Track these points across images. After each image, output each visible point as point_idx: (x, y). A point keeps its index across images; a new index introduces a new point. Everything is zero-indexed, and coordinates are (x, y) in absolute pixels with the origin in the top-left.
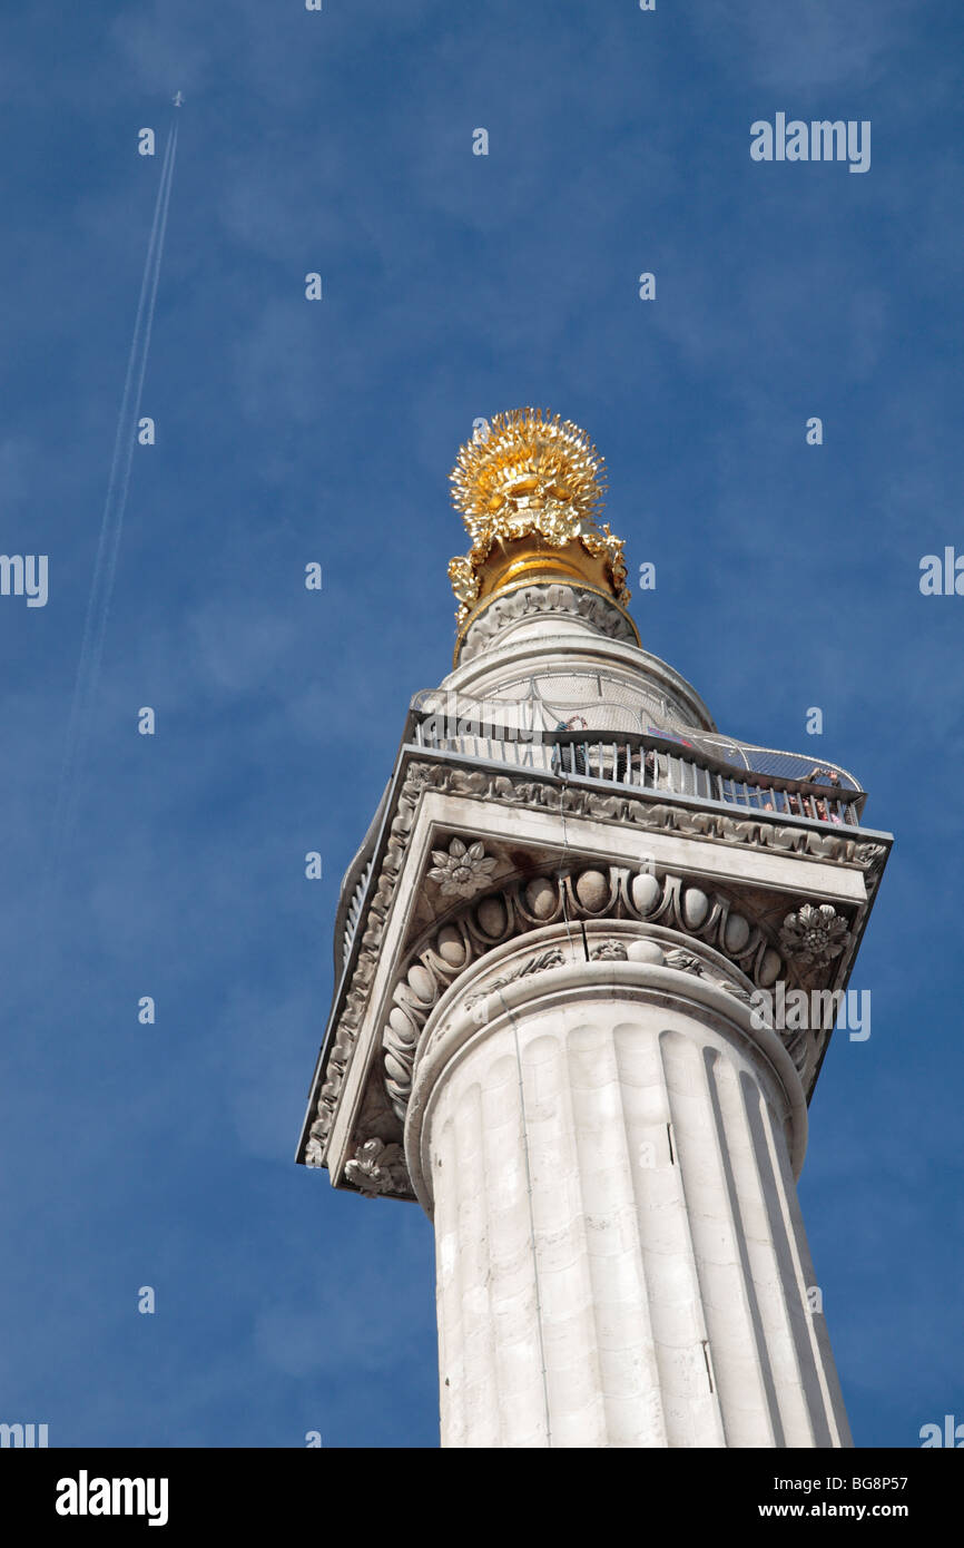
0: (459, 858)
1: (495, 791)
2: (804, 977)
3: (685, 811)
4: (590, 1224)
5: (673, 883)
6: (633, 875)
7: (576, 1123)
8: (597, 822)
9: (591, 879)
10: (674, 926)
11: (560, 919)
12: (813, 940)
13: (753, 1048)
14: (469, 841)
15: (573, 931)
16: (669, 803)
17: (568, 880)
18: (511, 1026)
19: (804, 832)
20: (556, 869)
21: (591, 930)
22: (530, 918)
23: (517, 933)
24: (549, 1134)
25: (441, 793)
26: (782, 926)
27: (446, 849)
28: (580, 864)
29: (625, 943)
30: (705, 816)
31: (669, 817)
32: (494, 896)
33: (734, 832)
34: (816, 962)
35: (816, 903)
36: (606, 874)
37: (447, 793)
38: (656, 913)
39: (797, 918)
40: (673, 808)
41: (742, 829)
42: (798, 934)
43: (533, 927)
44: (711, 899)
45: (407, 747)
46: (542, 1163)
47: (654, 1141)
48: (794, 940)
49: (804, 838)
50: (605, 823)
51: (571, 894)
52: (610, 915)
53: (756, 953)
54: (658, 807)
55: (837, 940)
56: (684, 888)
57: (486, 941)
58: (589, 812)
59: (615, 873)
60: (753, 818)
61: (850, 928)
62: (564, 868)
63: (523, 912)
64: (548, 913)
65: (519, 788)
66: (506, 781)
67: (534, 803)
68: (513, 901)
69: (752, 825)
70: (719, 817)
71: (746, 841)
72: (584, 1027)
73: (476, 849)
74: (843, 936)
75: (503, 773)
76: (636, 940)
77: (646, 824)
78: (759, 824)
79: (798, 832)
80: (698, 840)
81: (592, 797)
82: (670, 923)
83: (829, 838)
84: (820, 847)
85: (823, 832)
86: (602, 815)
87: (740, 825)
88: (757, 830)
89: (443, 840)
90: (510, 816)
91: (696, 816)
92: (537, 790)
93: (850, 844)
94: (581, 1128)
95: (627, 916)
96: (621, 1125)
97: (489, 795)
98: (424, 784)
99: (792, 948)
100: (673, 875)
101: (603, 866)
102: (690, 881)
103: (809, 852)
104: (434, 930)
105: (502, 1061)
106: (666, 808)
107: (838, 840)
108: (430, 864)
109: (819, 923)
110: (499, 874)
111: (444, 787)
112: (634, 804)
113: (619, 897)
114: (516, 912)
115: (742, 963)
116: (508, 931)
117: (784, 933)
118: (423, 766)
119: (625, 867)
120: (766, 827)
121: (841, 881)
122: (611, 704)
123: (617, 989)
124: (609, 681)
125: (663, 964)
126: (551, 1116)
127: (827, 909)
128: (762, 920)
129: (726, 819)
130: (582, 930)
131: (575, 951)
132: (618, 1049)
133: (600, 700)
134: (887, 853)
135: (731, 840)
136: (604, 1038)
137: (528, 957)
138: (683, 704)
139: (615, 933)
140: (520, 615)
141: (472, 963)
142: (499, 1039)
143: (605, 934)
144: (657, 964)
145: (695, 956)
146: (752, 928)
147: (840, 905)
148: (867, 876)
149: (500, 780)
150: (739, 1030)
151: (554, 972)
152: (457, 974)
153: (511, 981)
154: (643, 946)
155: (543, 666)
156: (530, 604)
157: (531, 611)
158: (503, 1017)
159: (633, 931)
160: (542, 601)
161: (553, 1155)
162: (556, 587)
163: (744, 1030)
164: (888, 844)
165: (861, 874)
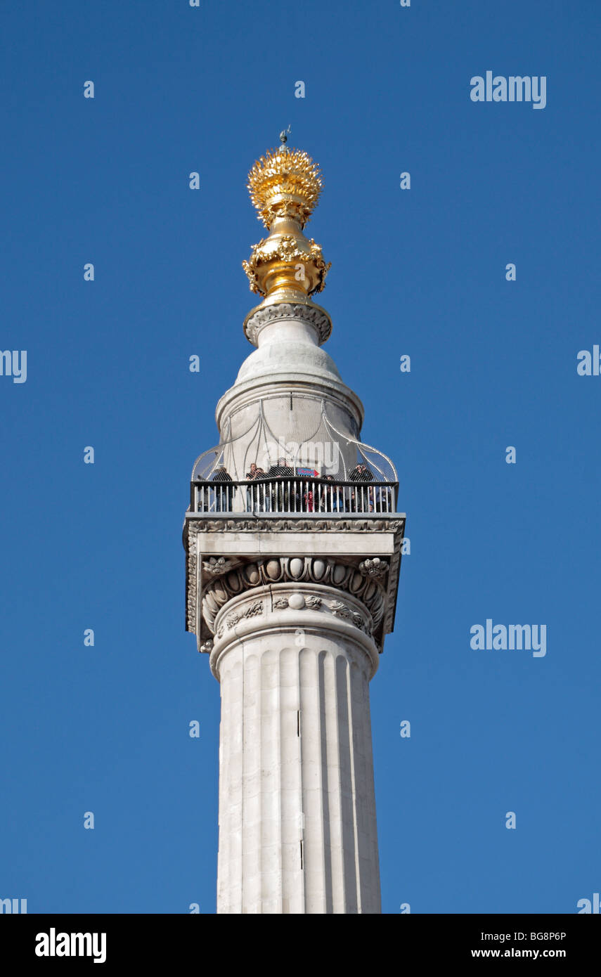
0: (214, 565)
1: (228, 527)
3: (312, 521)
4: (264, 774)
5: (308, 561)
6: (290, 561)
7: (262, 713)
8: (275, 533)
9: (272, 565)
10: (309, 581)
11: (261, 585)
12: (373, 572)
14: (217, 557)
15: (266, 591)
16: (305, 519)
17: (262, 567)
18: (241, 645)
19: (365, 521)
20: (258, 561)
21: (274, 590)
22: (249, 584)
23: (244, 590)
24: (253, 712)
25: (204, 532)
26: (358, 568)
27: (209, 561)
28: (267, 558)
29: (288, 596)
30: (321, 522)
31: (306, 525)
32: (234, 572)
33: (335, 526)
34: (377, 576)
35: (371, 558)
36: (279, 562)
37: (207, 532)
38: (301, 577)
39: (364, 566)
40: (307, 521)
41: (338, 525)
42: (365, 570)
43: (251, 587)
44: (326, 564)
45: (189, 514)
46: (249, 732)
47: (292, 717)
49: (366, 524)
50: (278, 533)
51: (264, 574)
52: (282, 581)
53: (348, 582)
54: (300, 522)
55: (384, 569)
56: (313, 563)
57: (233, 592)
58: (270, 529)
59: (282, 561)
60: (343, 519)
61: (389, 563)
62: (260, 560)
63: (245, 581)
64: (256, 582)
65: (238, 524)
66: (232, 522)
67: (245, 530)
68: (241, 576)
69: (342, 522)
70: (327, 521)
71: (341, 529)
72: (268, 651)
73: (220, 561)
75: (230, 519)
76: (292, 593)
77: (295, 530)
78: (345, 521)
79: (363, 522)
80: (320, 533)
81: (270, 523)
82: (308, 579)
83: (377, 522)
84: (374, 526)
85: (374, 519)
86: (275, 530)
87: (337, 523)
88: (345, 524)
89: (206, 558)
90: (235, 540)
91: (317, 523)
92: (246, 524)
93: (387, 522)
94: (264, 712)
95: (289, 580)
96: (278, 713)
97: (225, 530)
98: (196, 530)
99: (365, 574)
100: (308, 557)
101: (277, 558)
102: (315, 558)
103: (369, 529)
104: (212, 582)
105: (237, 664)
106: (304, 522)
107: (381, 522)
108: (203, 566)
109: (373, 566)
110: (233, 565)
111: (205, 530)
112: (290, 522)
113: (285, 573)
114: (243, 581)
115: (343, 588)
116: (241, 589)
118: (195, 522)
119: (287, 557)
120: (349, 522)
121: (382, 544)
122: (296, 415)
123: (282, 629)
124: (296, 397)
125: (303, 607)
126: (253, 704)
127: (376, 560)
128: (351, 564)
129: (331, 522)
130: (270, 590)
131: (267, 603)
132: (281, 665)
133: (291, 413)
134: (404, 523)
135: (334, 530)
136: (276, 658)
137: (248, 604)
138: (334, 394)
139: (284, 591)
140: (267, 319)
141: (228, 600)
142: (238, 650)
143: (280, 591)
144: (301, 609)
145: (319, 596)
146: (346, 568)
147: (382, 558)
148: (396, 535)
149: (230, 522)
150: (337, 634)
151: (256, 621)
152: (223, 604)
153: (242, 617)
154: (294, 599)
155: (266, 392)
156: (272, 314)
157: (273, 317)
158: (238, 641)
159: (292, 588)
160: (277, 312)
161: (253, 728)
162: (282, 305)
163: (340, 632)
164: (404, 519)
165: (393, 535)
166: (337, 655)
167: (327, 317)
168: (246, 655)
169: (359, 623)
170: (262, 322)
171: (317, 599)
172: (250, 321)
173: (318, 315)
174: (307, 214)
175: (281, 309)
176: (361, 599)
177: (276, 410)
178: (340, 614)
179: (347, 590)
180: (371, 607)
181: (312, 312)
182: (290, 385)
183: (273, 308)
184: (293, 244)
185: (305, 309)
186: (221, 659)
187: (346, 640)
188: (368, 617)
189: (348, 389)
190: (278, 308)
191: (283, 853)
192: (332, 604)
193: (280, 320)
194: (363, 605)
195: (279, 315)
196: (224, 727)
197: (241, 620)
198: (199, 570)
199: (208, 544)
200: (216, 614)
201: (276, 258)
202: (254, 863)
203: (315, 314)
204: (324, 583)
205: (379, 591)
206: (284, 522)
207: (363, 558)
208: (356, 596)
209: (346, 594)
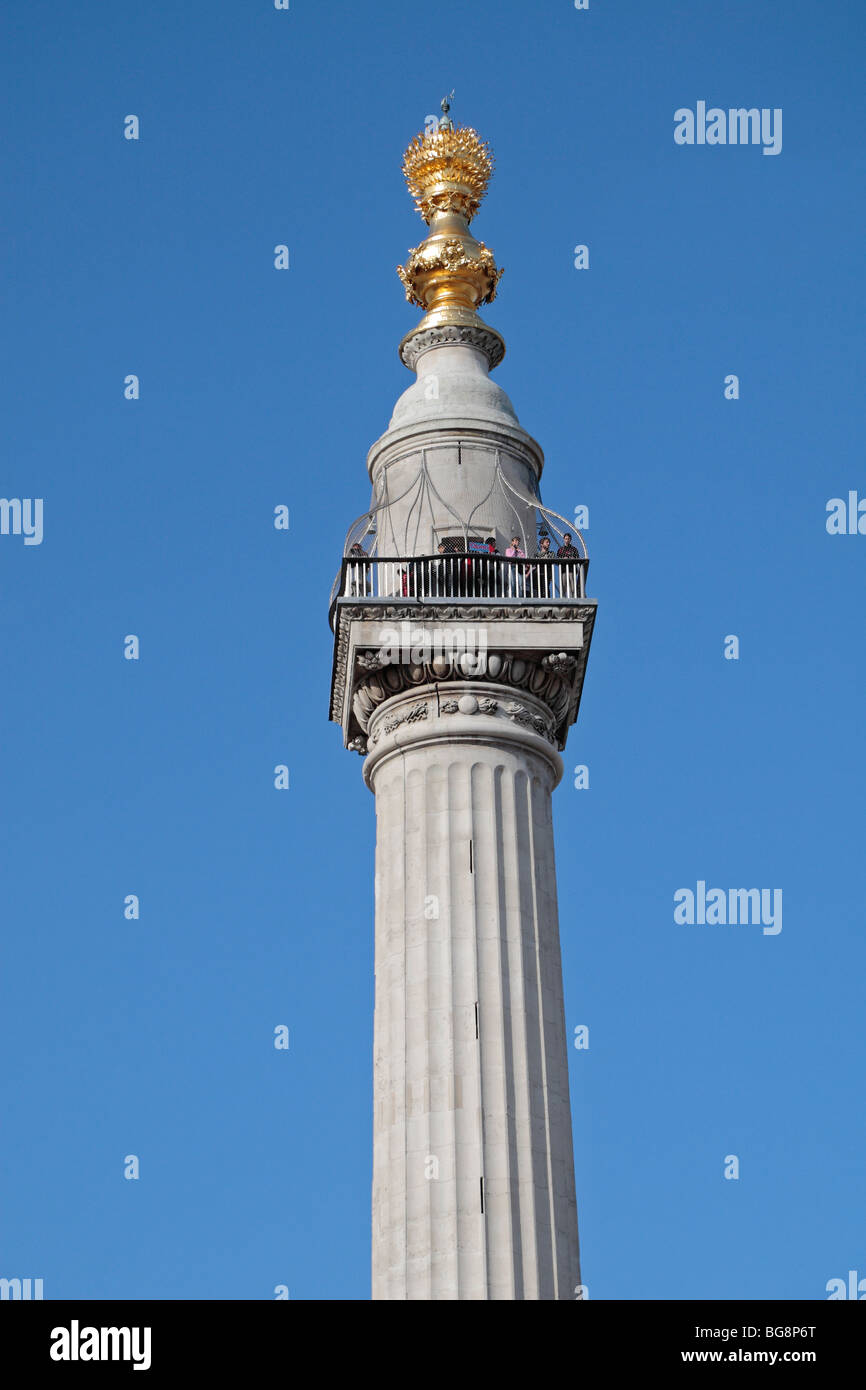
0: (371, 658)
1: (387, 614)
3: (486, 609)
7: (427, 842)
8: (442, 621)
10: (483, 680)
11: (425, 683)
14: (375, 651)
15: (432, 692)
16: (479, 605)
18: (402, 756)
19: (550, 608)
21: (442, 690)
22: (411, 682)
23: (405, 688)
24: (417, 840)
25: (359, 620)
26: (541, 662)
27: (363, 655)
29: (457, 699)
30: (497, 609)
31: (480, 612)
32: (392, 670)
33: (513, 614)
35: (557, 652)
37: (363, 620)
39: (548, 660)
40: (481, 608)
41: (518, 612)
42: (549, 666)
43: (413, 687)
44: (502, 660)
45: (340, 600)
46: (412, 865)
47: (463, 848)
48: (547, 669)
49: (551, 611)
50: (446, 621)
51: (429, 670)
52: (451, 679)
53: (529, 678)
54: (472, 609)
55: (571, 664)
56: (488, 658)
57: (391, 690)
58: (437, 617)
60: (523, 605)
61: (577, 658)
63: (406, 679)
64: (420, 680)
65: (399, 611)
67: (407, 618)
69: (523, 609)
70: (505, 608)
71: (521, 617)
72: (434, 765)
75: (390, 605)
76: (463, 694)
77: (467, 618)
78: (526, 608)
79: (547, 609)
80: (495, 622)
81: (437, 610)
83: (564, 609)
84: (560, 614)
85: (560, 606)
86: (443, 618)
87: (516, 610)
88: (526, 611)
89: (361, 651)
91: (492, 610)
92: (409, 610)
93: (575, 610)
94: (430, 842)
95: (459, 678)
96: (448, 843)
97: (384, 618)
98: (350, 618)
102: (491, 652)
103: (554, 617)
105: (397, 779)
106: (477, 609)
107: (569, 609)
108: (357, 660)
109: (559, 662)
111: (360, 618)
112: (460, 609)
113: (454, 669)
114: (404, 678)
115: (522, 686)
116: (401, 688)
117: (542, 666)
118: (349, 608)
120: (530, 609)
121: (570, 635)
122: (465, 471)
123: (451, 739)
124: (465, 448)
125: (476, 711)
126: (418, 829)
127: (562, 656)
128: (533, 658)
129: (509, 609)
130: (437, 690)
131: (432, 705)
132: (450, 783)
133: (459, 468)
134: (596, 610)
135: (512, 618)
136: (444, 775)
137: (411, 705)
138: (510, 442)
139: (453, 691)
140: (429, 344)
141: (386, 699)
142: (397, 763)
143: (448, 692)
144: (473, 714)
145: (495, 697)
146: (527, 663)
147: (569, 652)
148: (585, 624)
149: (390, 609)
150: (516, 744)
151: (419, 728)
152: (380, 702)
153: (403, 721)
154: (466, 702)
155: (429, 441)
156: (434, 338)
157: (435, 342)
158: (398, 751)
159: (462, 688)
160: (440, 336)
161: (417, 860)
162: (447, 328)
163: (519, 742)
164: (595, 607)
165: (582, 625)
166: (517, 769)
167: (500, 341)
168: (408, 770)
169: (540, 728)
170: (422, 347)
171: (492, 701)
172: (408, 344)
173: (489, 338)
174: (474, 206)
175: (445, 333)
176: (544, 698)
177: (441, 462)
178: (519, 719)
179: (527, 689)
180: (554, 707)
181: (482, 335)
182: (458, 433)
183: (436, 332)
184: (459, 250)
185: (474, 332)
186: (377, 770)
187: (527, 752)
188: (551, 718)
189: (527, 435)
190: (442, 331)
191: (455, 1017)
192: (509, 706)
193: (444, 345)
194: (544, 705)
195: (443, 340)
196: (381, 853)
197: (402, 725)
198: (350, 663)
199: (364, 635)
200: (371, 713)
201: (439, 266)
202: (420, 1029)
203: (486, 337)
204: (500, 682)
205: (564, 687)
206: (452, 609)
207: (547, 653)
208: (537, 695)
209: (526, 694)
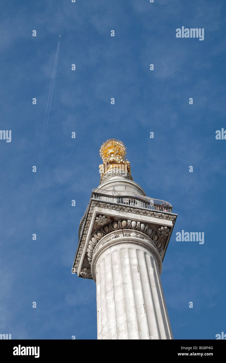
0: (101, 218)
1: (107, 206)
2: (162, 239)
3: (141, 210)
4: (124, 284)
5: (139, 223)
6: (131, 221)
9: (124, 222)
10: (139, 230)
11: (119, 229)
12: (163, 233)
13: (153, 252)
14: (102, 215)
15: (121, 231)
16: (138, 208)
17: (120, 222)
18: (110, 248)
19: (162, 214)
21: (124, 231)
22: (113, 229)
23: (111, 232)
24: (117, 267)
25: (98, 207)
26: (158, 230)
27: (98, 217)
28: (122, 219)
29: (130, 233)
30: (144, 211)
31: (138, 211)
32: (107, 225)
33: (149, 214)
34: (164, 237)
35: (164, 226)
36: (127, 221)
37: (99, 207)
38: (136, 228)
39: (161, 229)
40: (138, 209)
41: (151, 213)
42: (161, 232)
43: (114, 230)
44: (145, 225)
45: (92, 199)
46: (115, 272)
47: (135, 268)
48: (160, 233)
49: (162, 215)
50: (127, 212)
51: (120, 225)
52: (128, 228)
53: (153, 235)
54: (136, 209)
55: (168, 233)
56: (141, 224)
57: (105, 233)
58: (124, 210)
59: (128, 221)
60: (153, 211)
61: (170, 231)
62: (119, 220)
63: (112, 228)
64: (117, 228)
65: (111, 206)
66: (109, 204)
67: (114, 209)
68: (110, 226)
69: (153, 212)
70: (147, 211)
71: (152, 215)
72: (123, 248)
73: (104, 217)
74: (169, 232)
75: (109, 203)
76: (132, 233)
77: (134, 212)
79: (161, 214)
80: (143, 215)
81: (124, 207)
82: (138, 230)
83: (166, 215)
84: (165, 216)
85: (165, 214)
86: (126, 211)
87: (150, 212)
88: (153, 213)
89: (98, 215)
90: (110, 211)
91: (143, 211)
92: (115, 206)
93: (170, 216)
94: (122, 266)
95: (131, 229)
96: (129, 266)
97: (106, 207)
98: (95, 205)
99: (159, 234)
100: (139, 221)
101: (126, 220)
102: (142, 222)
103: (163, 217)
104: (96, 231)
105: (108, 255)
106: (137, 209)
107: (168, 215)
108: (96, 219)
109: (164, 230)
110: (108, 221)
111: (98, 206)
112: (132, 209)
113: (129, 225)
114: (111, 228)
115: (151, 237)
116: (109, 231)
117: (158, 232)
118: (95, 202)
119: (130, 220)
120: (155, 213)
123: (129, 241)
125: (137, 237)
126: (117, 264)
127: (166, 228)
128: (154, 229)
129: (148, 211)
131: (121, 235)
132: (129, 252)
134: (176, 217)
136: (127, 250)
137: (113, 236)
139: (128, 232)
141: (103, 237)
142: (108, 250)
143: (126, 232)
146: (153, 231)
147: (168, 227)
149: (108, 204)
151: (117, 239)
152: (100, 239)
153: (110, 240)
155: (116, 184)
159: (132, 231)
161: (117, 271)
163: (151, 249)
164: (177, 216)
165: (172, 221)
166: (150, 256)
168: (112, 251)
171: (142, 236)
176: (157, 246)
177: (120, 189)
186: (98, 257)
192: (147, 240)
198: (92, 224)
199: (99, 210)
204: (144, 233)
206: (129, 208)
207: (160, 226)
208: (155, 243)
209: (152, 241)
